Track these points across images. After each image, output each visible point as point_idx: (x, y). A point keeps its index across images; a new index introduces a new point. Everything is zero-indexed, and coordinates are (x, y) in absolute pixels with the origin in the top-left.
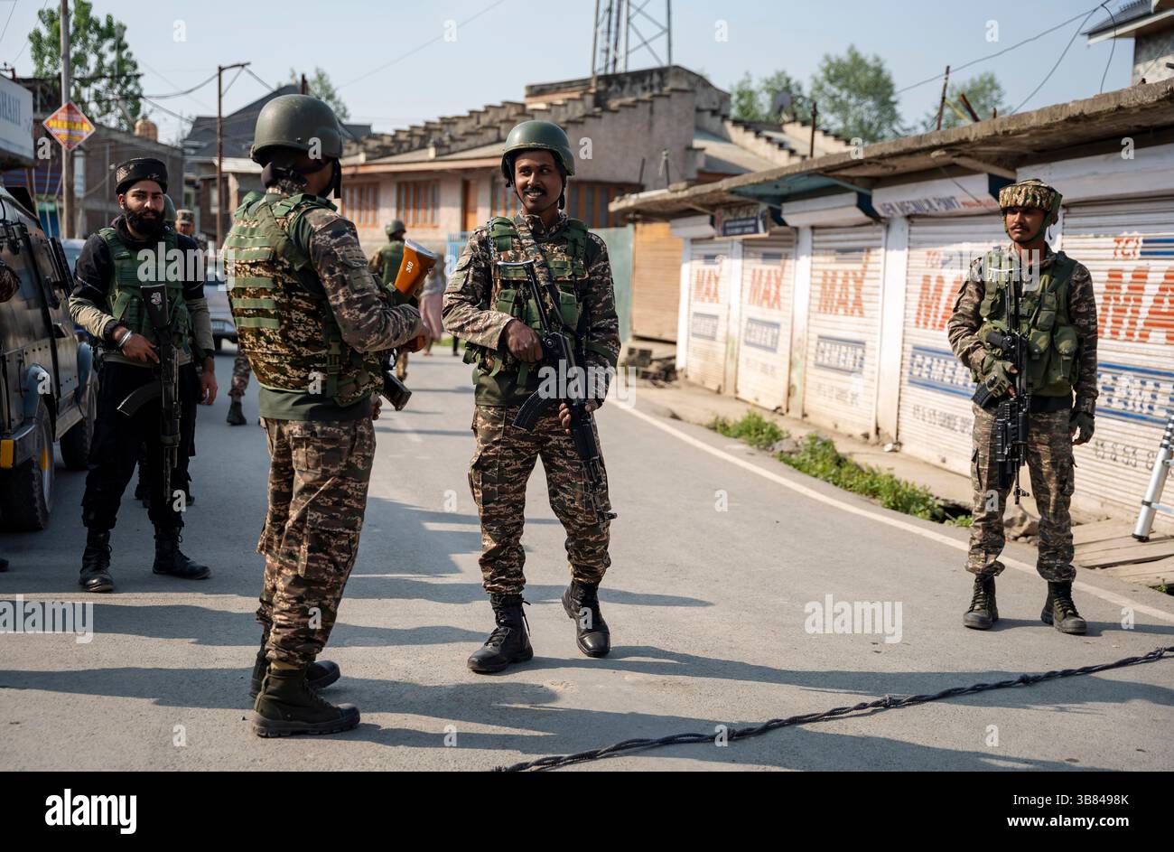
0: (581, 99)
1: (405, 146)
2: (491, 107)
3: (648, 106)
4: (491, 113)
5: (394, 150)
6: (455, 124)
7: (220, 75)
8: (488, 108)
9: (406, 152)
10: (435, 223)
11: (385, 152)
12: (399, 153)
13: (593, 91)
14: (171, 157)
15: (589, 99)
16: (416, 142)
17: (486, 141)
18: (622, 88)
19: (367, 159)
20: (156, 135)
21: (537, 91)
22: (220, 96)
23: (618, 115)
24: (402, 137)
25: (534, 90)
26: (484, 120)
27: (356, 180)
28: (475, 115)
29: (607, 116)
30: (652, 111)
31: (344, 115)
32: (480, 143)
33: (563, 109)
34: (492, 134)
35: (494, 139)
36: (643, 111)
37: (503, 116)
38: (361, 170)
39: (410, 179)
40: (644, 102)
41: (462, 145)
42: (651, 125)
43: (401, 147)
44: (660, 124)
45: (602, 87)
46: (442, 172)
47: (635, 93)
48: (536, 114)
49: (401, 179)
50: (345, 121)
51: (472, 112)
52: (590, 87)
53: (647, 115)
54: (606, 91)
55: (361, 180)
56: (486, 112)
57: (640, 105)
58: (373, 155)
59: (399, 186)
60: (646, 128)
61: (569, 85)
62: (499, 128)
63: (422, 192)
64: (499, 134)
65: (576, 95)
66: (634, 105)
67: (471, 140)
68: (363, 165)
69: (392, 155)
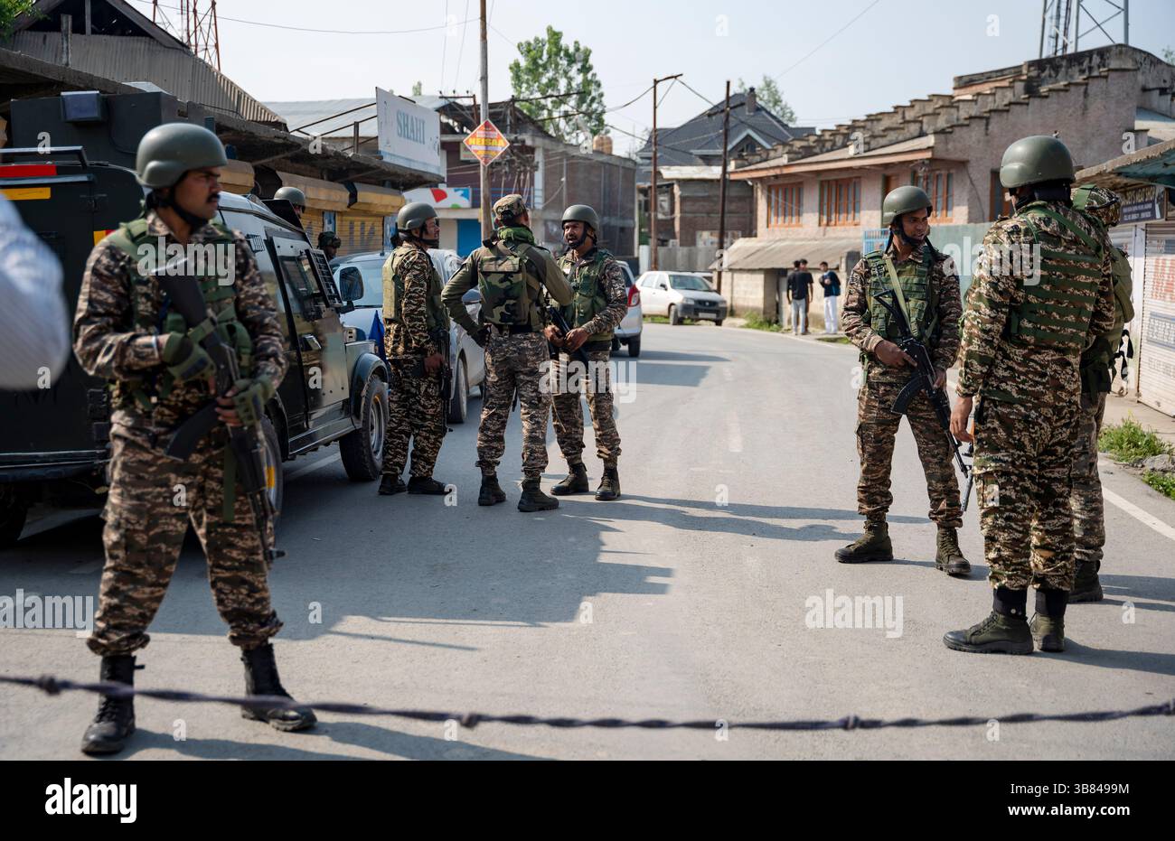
0: (1011, 87)
1: (828, 145)
2: (916, 100)
3: (1082, 89)
4: (917, 107)
5: (817, 150)
6: (879, 120)
7: (655, 87)
8: (914, 102)
9: (828, 151)
10: (856, 221)
11: (808, 151)
12: (822, 152)
13: (1025, 77)
14: (623, 167)
15: (1020, 86)
16: (839, 140)
17: (908, 136)
18: (1057, 73)
19: (790, 160)
20: (611, 148)
21: (964, 82)
22: (655, 108)
23: (1048, 100)
24: (827, 136)
25: (962, 83)
26: (910, 115)
27: (780, 181)
28: (900, 111)
29: (1035, 102)
30: (1086, 94)
31: (791, 119)
32: (901, 138)
33: (990, 98)
34: (914, 128)
35: (916, 134)
36: (1076, 95)
37: (929, 110)
38: (786, 171)
39: (833, 177)
40: (1077, 84)
41: (882, 141)
42: (1085, 108)
43: (824, 146)
44: (1096, 106)
45: (1034, 73)
46: (861, 168)
47: (1072, 77)
48: (961, 105)
49: (823, 178)
50: (791, 125)
51: (896, 108)
52: (1022, 75)
53: (1081, 98)
54: (1039, 76)
55: (786, 181)
56: (912, 106)
57: (1073, 89)
58: (796, 156)
59: (822, 184)
60: (1080, 112)
61: (1001, 73)
62: (921, 122)
63: (844, 191)
64: (921, 128)
65: (1006, 83)
66: (1066, 89)
67: (892, 136)
68: (786, 166)
69: (816, 154)
